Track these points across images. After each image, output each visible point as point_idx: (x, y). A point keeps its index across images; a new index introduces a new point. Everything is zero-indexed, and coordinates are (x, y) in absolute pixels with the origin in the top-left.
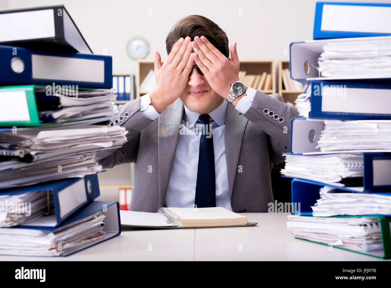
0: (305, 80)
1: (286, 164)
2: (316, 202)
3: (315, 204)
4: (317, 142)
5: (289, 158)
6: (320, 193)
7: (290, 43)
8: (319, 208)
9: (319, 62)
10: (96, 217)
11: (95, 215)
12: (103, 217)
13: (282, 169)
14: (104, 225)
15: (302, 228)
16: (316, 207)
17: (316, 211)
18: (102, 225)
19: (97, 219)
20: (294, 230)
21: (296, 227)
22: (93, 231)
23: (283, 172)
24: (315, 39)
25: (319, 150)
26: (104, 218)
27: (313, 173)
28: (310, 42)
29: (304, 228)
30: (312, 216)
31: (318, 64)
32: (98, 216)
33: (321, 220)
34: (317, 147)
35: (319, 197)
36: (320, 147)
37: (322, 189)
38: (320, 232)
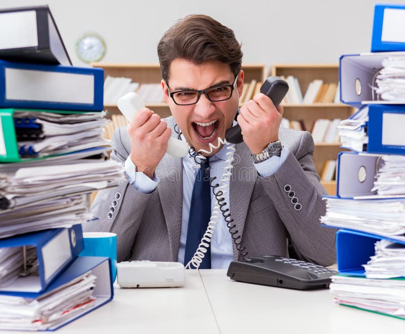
0: (360, 103)
1: (327, 210)
2: (370, 260)
3: (369, 262)
4: (373, 183)
5: (331, 202)
6: (376, 248)
7: (340, 56)
8: (374, 267)
9: (377, 81)
10: (85, 278)
11: (84, 276)
12: (93, 278)
13: (322, 217)
14: (94, 288)
15: (350, 292)
16: (370, 265)
17: (370, 271)
18: (92, 288)
19: (86, 281)
20: (340, 295)
21: (341, 291)
22: (82, 295)
23: (323, 219)
24: (373, 51)
25: (376, 193)
26: (95, 280)
27: (366, 223)
28: (367, 55)
29: (354, 293)
30: (365, 277)
31: (377, 84)
32: (87, 276)
33: (376, 283)
34: (373, 190)
35: (373, 254)
36: (377, 190)
37: (377, 242)
38: (374, 297)
